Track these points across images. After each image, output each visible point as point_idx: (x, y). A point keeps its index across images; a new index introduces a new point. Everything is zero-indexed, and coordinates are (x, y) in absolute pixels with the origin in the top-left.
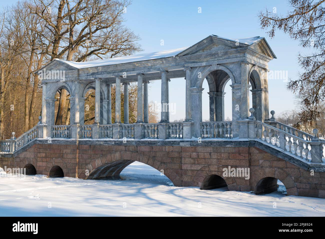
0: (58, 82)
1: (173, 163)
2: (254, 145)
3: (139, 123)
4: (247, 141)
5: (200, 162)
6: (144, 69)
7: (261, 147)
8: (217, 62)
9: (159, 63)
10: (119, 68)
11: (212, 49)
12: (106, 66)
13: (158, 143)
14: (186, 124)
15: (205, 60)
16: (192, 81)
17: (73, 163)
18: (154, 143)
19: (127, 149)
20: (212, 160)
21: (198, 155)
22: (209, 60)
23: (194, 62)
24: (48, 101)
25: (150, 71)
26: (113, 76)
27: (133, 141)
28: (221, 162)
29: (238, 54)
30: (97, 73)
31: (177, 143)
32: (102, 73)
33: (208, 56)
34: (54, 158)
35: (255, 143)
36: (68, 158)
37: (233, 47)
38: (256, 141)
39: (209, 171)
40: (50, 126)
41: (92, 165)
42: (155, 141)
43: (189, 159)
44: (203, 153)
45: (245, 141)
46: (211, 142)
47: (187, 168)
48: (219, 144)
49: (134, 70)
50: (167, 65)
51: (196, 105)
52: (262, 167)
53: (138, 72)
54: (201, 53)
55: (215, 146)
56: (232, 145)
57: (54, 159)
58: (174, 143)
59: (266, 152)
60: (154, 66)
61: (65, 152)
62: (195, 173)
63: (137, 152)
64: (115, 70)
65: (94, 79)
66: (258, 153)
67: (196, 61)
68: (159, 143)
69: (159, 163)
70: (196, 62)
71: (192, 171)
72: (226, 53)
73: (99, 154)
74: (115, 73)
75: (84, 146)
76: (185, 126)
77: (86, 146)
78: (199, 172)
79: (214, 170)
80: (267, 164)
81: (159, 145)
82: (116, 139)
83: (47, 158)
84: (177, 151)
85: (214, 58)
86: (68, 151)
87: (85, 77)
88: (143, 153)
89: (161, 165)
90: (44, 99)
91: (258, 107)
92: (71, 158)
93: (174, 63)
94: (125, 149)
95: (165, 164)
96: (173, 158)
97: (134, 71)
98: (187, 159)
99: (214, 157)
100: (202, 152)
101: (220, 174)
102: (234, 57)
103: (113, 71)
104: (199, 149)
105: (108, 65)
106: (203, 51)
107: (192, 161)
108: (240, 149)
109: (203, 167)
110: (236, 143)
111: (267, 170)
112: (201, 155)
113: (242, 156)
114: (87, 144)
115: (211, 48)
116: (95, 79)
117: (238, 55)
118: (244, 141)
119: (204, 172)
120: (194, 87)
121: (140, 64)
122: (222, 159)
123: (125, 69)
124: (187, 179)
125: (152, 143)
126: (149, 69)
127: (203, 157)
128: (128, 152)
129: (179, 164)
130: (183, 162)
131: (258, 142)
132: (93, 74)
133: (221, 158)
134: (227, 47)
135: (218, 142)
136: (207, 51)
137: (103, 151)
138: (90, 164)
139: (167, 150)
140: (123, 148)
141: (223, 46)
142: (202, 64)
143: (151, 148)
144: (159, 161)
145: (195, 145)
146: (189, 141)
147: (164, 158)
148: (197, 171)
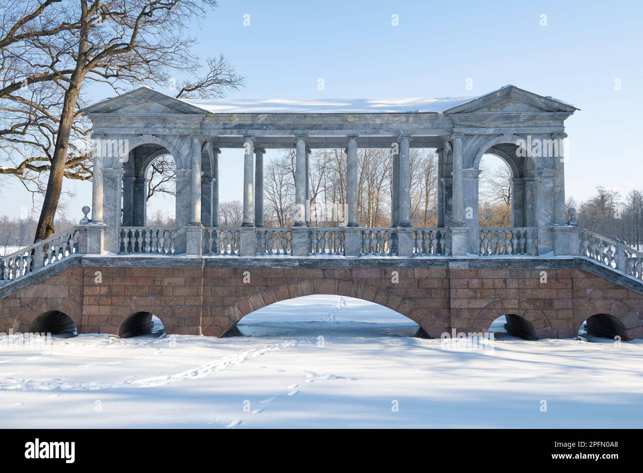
0: (142, 135)
1: (429, 298)
2: (579, 266)
3: (355, 226)
4: (572, 260)
5: (485, 294)
6: (364, 128)
7: (590, 270)
8: (516, 130)
9: (399, 120)
10: (308, 121)
11: (506, 108)
12: (280, 114)
13: (401, 263)
14: (460, 230)
15: (493, 124)
16: (465, 157)
17: (190, 306)
18: (392, 264)
19: (327, 276)
20: (508, 290)
21: (482, 282)
22: (500, 126)
23: (471, 126)
24: (108, 174)
25: (378, 133)
26: (291, 134)
27: (344, 260)
28: (524, 293)
29: (551, 121)
30: (251, 126)
31: (439, 263)
32: (261, 127)
33: (499, 118)
34: (136, 297)
35: (581, 263)
36: (176, 296)
37: (545, 108)
38: (583, 260)
39: (502, 309)
40: (114, 227)
41: (239, 308)
42: (394, 260)
43: (465, 290)
44: (491, 280)
45: (569, 260)
46: (509, 262)
47: (460, 306)
48: (524, 264)
49: (340, 127)
50: (415, 126)
51: (473, 199)
52: (590, 299)
53: (350, 132)
54: (485, 112)
55: (515, 267)
56: (546, 266)
57: (134, 298)
58: (433, 263)
59: (597, 277)
60: (387, 124)
61: (169, 284)
62: (476, 313)
63: (352, 280)
64: (296, 123)
65: (242, 136)
66: (583, 278)
67: (475, 124)
68: (403, 264)
69: (399, 299)
70: (476, 127)
71: (471, 310)
72: (532, 118)
73: (257, 286)
74: (296, 131)
75: (220, 270)
76: (456, 234)
77: (223, 270)
78: (484, 311)
79: (512, 307)
80: (599, 293)
81: (401, 267)
82: (300, 256)
83: (113, 298)
84: (437, 277)
85: (510, 123)
86: (179, 280)
87: (218, 131)
88: (366, 283)
89: (405, 303)
90: (100, 169)
91: (530, 207)
92: (184, 294)
93: (429, 124)
94: (324, 275)
95: (412, 301)
96: (428, 290)
97: (341, 129)
98: (460, 291)
99: (512, 286)
100: (490, 277)
101: (522, 312)
102: (545, 125)
103: (290, 125)
104: (484, 273)
105: (285, 114)
106: (489, 110)
107: (471, 293)
108: (559, 272)
109: (491, 303)
110: (553, 263)
111: (599, 303)
112: (489, 283)
113: (560, 284)
114: (226, 266)
115: (504, 107)
116: (244, 137)
117: (552, 123)
118: (566, 260)
119: (494, 311)
120: (469, 168)
121: (357, 119)
122: (527, 289)
123: (320, 125)
124: (460, 324)
125: (387, 263)
126: (375, 129)
127: (492, 287)
128: (329, 281)
129: (440, 300)
130: (452, 295)
131: (586, 260)
132: (239, 127)
133: (526, 287)
134: (533, 108)
135: (522, 261)
136: (495, 110)
137: (269, 280)
138: (233, 306)
139: (416, 276)
140: (319, 273)
141: (525, 106)
142: (487, 130)
143: (383, 273)
144: (399, 296)
145: (478, 266)
146: (467, 259)
147: (410, 290)
148: (480, 310)
